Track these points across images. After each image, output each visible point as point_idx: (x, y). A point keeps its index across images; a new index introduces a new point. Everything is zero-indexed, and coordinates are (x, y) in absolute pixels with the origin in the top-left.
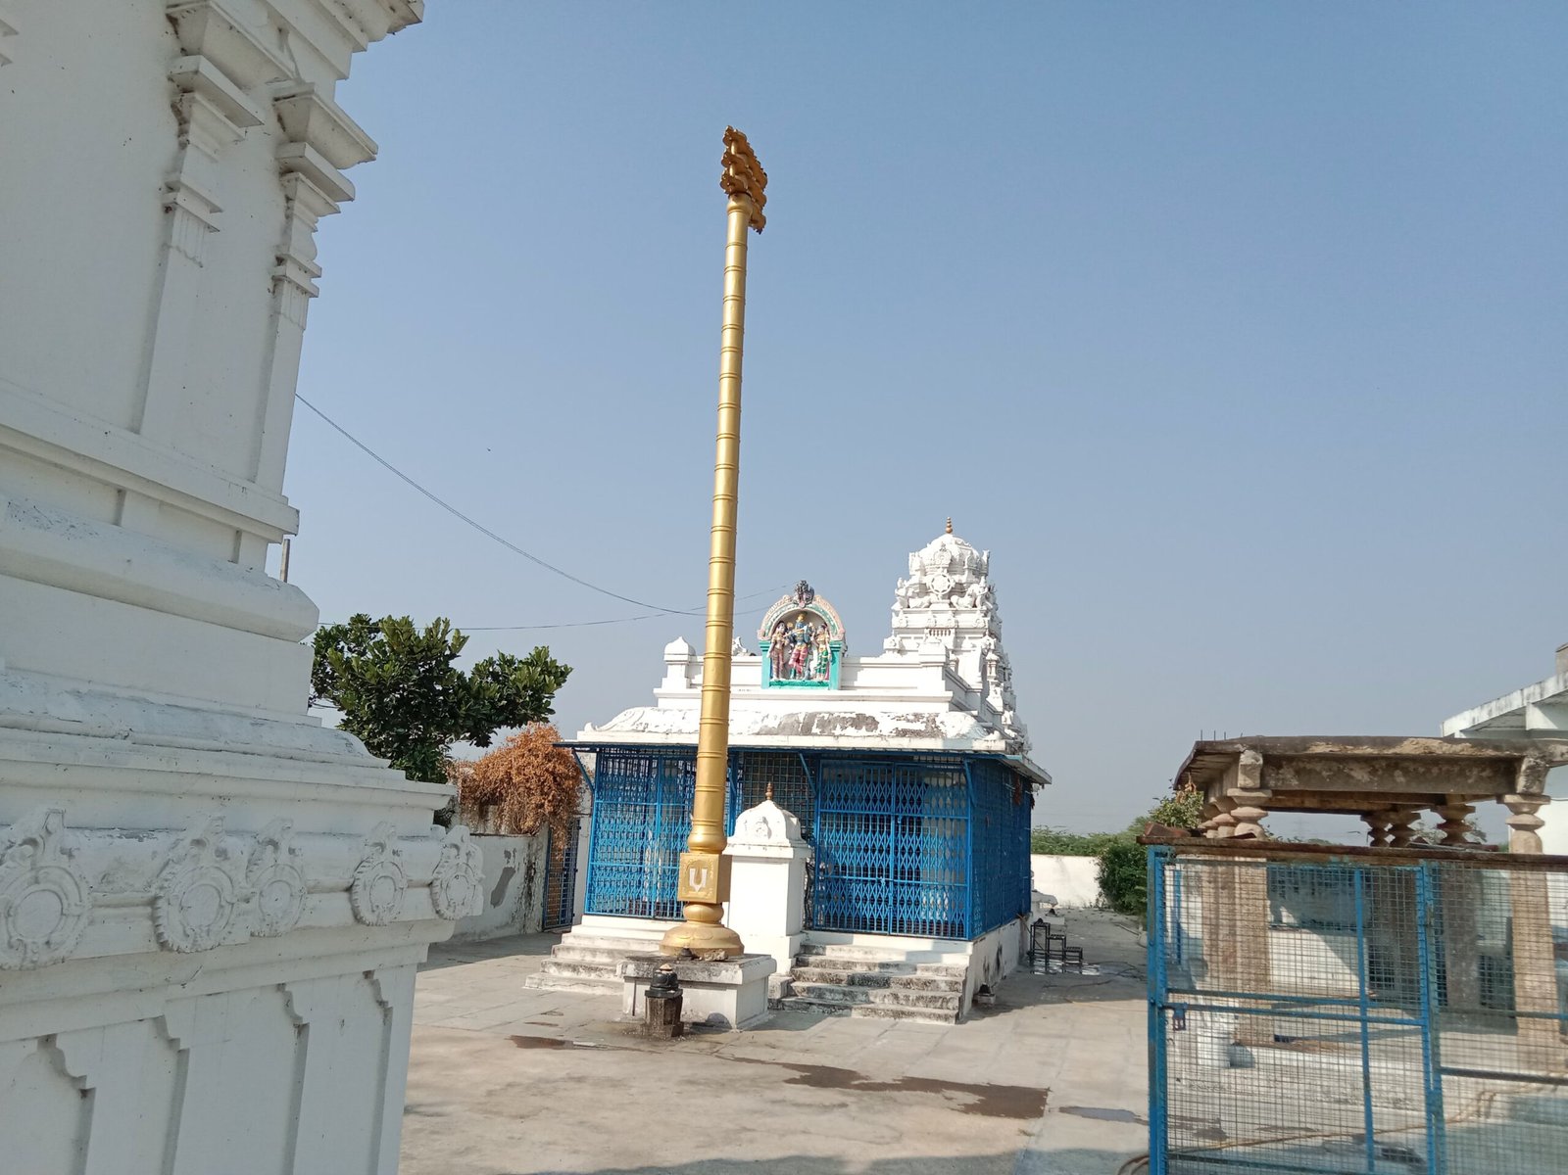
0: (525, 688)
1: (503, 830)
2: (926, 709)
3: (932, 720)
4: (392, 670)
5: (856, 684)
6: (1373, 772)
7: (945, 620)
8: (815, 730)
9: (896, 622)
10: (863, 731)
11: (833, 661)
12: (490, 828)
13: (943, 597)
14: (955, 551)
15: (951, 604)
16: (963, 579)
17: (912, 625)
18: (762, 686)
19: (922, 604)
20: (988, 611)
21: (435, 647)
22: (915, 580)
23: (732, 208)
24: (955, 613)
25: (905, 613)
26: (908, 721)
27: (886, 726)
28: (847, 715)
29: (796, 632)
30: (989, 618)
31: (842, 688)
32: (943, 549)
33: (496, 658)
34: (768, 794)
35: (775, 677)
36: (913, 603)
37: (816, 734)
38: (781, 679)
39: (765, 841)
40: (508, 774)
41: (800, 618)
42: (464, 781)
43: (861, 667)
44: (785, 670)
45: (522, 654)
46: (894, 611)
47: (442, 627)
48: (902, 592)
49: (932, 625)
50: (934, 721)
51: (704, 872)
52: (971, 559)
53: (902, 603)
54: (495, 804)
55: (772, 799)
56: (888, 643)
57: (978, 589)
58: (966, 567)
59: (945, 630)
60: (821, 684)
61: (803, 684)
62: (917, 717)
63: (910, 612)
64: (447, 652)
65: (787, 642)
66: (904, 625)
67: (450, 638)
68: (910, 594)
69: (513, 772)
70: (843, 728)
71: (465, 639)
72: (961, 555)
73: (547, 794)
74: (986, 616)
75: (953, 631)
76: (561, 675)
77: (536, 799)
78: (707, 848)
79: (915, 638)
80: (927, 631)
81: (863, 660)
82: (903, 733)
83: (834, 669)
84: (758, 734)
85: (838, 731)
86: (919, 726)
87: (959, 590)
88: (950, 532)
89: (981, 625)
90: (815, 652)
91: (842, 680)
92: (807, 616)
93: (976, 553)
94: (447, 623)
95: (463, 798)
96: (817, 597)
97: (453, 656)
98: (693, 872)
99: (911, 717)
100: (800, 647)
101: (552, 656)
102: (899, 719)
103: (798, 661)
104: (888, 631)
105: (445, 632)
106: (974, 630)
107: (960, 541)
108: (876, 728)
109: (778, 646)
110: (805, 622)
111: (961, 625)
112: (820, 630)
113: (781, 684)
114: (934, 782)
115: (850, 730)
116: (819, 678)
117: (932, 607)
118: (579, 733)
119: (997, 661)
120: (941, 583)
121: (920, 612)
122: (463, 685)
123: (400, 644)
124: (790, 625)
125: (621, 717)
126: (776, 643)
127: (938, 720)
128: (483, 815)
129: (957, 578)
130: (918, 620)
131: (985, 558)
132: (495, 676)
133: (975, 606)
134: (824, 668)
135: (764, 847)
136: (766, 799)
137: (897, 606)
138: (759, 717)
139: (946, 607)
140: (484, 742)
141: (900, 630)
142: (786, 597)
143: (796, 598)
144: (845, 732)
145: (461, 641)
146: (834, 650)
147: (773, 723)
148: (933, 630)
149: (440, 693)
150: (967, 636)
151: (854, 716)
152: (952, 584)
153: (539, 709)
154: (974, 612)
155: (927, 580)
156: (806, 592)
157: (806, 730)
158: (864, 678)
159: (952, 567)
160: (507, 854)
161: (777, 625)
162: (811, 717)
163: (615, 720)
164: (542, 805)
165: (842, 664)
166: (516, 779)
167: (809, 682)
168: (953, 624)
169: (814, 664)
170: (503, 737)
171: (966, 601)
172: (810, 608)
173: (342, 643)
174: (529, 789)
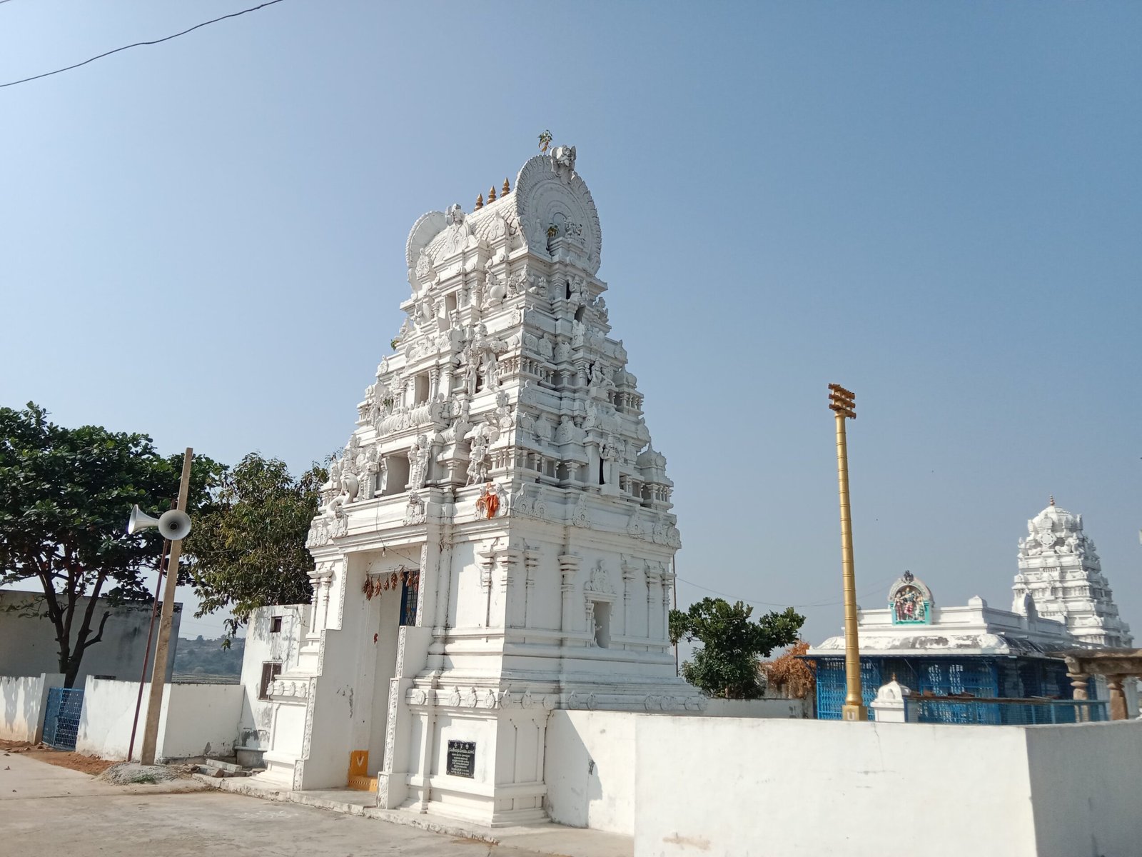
0: (783, 629)
1: (790, 697)
2: (973, 633)
3: (975, 639)
4: (721, 626)
5: (940, 621)
6: (1133, 665)
7: (1051, 562)
8: (917, 646)
9: (1021, 565)
10: (941, 646)
11: (926, 610)
12: (784, 695)
13: (1050, 547)
14: (1055, 517)
15: (1055, 552)
16: (1063, 534)
17: (1031, 566)
18: (893, 624)
19: (1037, 553)
20: (1081, 554)
21: (738, 614)
22: (1031, 538)
23: (837, 417)
24: (1059, 557)
25: (1026, 559)
26: (964, 640)
27: (953, 642)
28: (934, 638)
29: (907, 596)
30: (1082, 559)
31: (934, 623)
32: (1046, 517)
33: (769, 614)
34: (894, 678)
35: (898, 619)
36: (1031, 552)
37: (917, 648)
38: (902, 620)
39: (892, 700)
40: (788, 668)
41: (908, 589)
42: (768, 672)
43: (942, 612)
44: (903, 615)
45: (781, 612)
46: (1019, 558)
47: (740, 605)
48: (1023, 546)
49: (1044, 565)
50: (976, 640)
51: (853, 713)
52: (1067, 521)
53: (1023, 553)
54: (784, 683)
55: (896, 680)
56: (1016, 578)
57: (1073, 540)
58: (1064, 527)
59: (1053, 568)
60: (921, 622)
61: (913, 622)
62: (968, 637)
63: (1030, 558)
64: (745, 615)
65: (902, 602)
66: (1026, 567)
67: (745, 609)
68: (1028, 547)
69: (790, 667)
70: (931, 644)
71: (752, 608)
72: (1060, 520)
73: (808, 678)
74: (1080, 558)
75: (1059, 568)
76: (800, 621)
77: (803, 681)
78: (854, 703)
79: (1035, 574)
80: (1041, 569)
81: (942, 609)
82: (960, 646)
83: (928, 614)
84: (890, 649)
85: (928, 646)
86: (969, 642)
87: (1060, 542)
88: (1053, 504)
89: (1077, 564)
90: (917, 606)
91: (933, 619)
92: (912, 588)
93: (1070, 517)
94: (742, 603)
95: (769, 680)
96: (915, 579)
97: (747, 617)
98: (848, 713)
99: (965, 638)
100: (909, 604)
101: (796, 611)
102: (959, 639)
103: (909, 611)
104: (1016, 570)
105: (742, 607)
106: (1073, 567)
107: (1059, 510)
108: (947, 644)
109: (898, 604)
110: (910, 591)
111: (1064, 564)
112: (918, 595)
113: (902, 623)
114: (983, 670)
115: (935, 646)
116: (920, 619)
117: (1044, 554)
118: (807, 651)
119: (1089, 586)
120: (1048, 538)
121: (1036, 558)
122: (755, 628)
123: (723, 613)
124: (903, 593)
125: (826, 642)
126: (897, 602)
127: (978, 639)
128: (779, 689)
129: (1058, 534)
130: (1035, 563)
131: (1078, 520)
132: (769, 623)
133: (1072, 552)
134: (922, 614)
135: (891, 703)
136: (892, 680)
137: (1020, 555)
138: (891, 640)
139: (1052, 553)
140: (768, 655)
141: (1024, 570)
142: (900, 579)
143: (904, 579)
144: (933, 647)
145: (750, 609)
146: (925, 605)
147: (897, 643)
148: (1045, 569)
149: (744, 633)
150: (1069, 571)
151: (937, 638)
152: (1055, 539)
153: (791, 638)
154: (1071, 555)
155: (1038, 537)
156: (909, 576)
157: (913, 647)
158: (944, 618)
159: (1054, 528)
160: (791, 709)
161: (897, 594)
162: (916, 639)
163: (824, 644)
164: (805, 684)
165: (932, 612)
166: (792, 671)
167: (916, 621)
168: (1058, 564)
169: (917, 612)
170: (777, 652)
171: (1065, 548)
172: (912, 584)
173: (701, 611)
174: (798, 675)
